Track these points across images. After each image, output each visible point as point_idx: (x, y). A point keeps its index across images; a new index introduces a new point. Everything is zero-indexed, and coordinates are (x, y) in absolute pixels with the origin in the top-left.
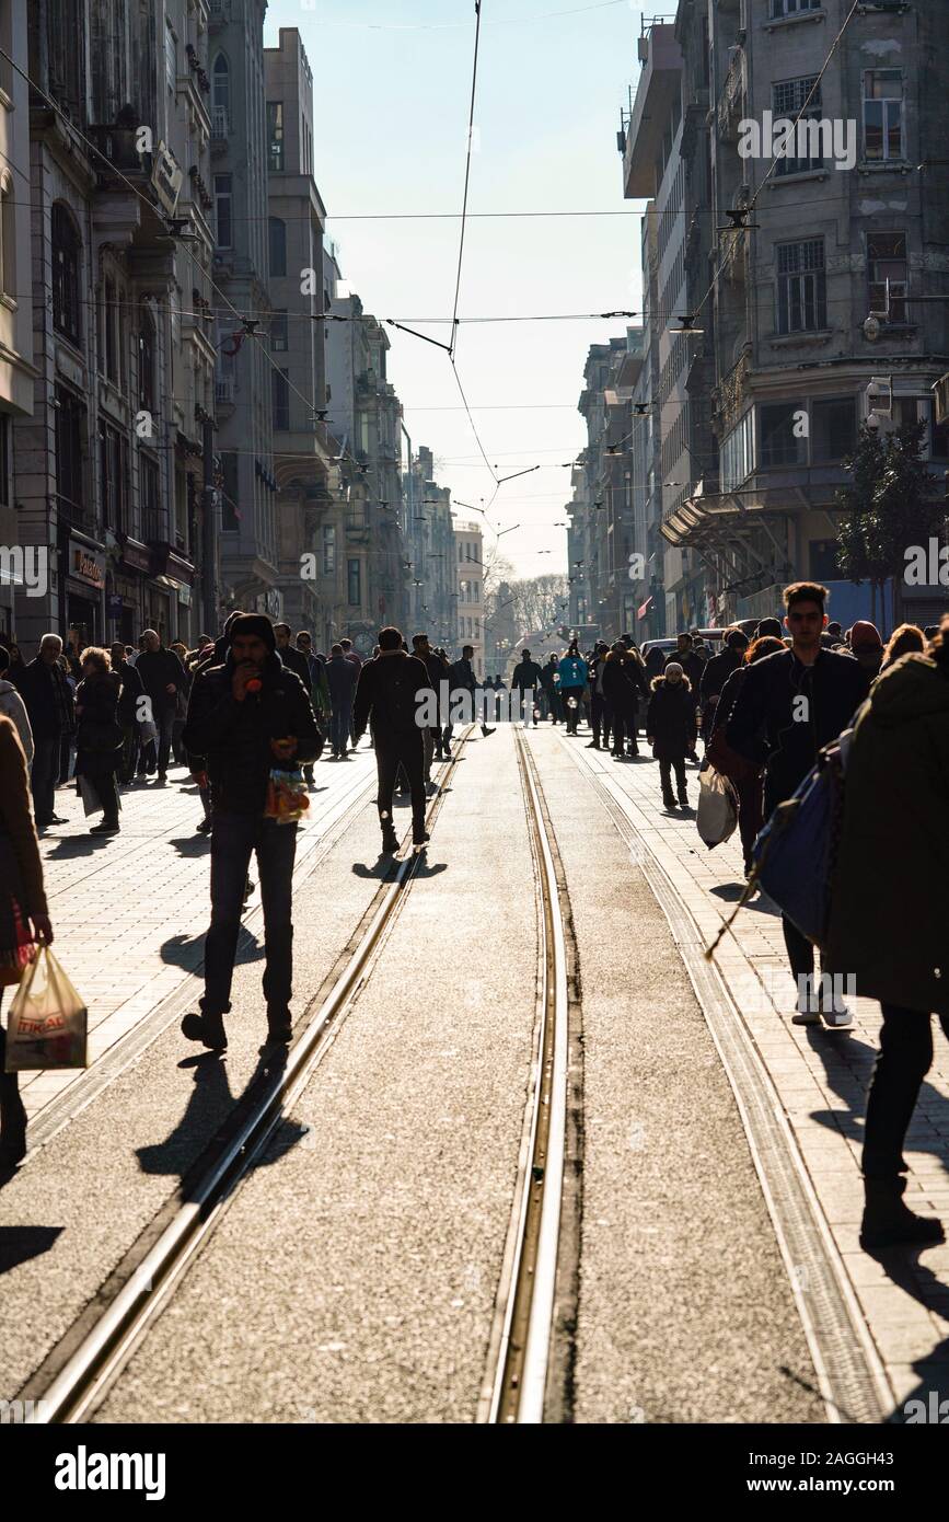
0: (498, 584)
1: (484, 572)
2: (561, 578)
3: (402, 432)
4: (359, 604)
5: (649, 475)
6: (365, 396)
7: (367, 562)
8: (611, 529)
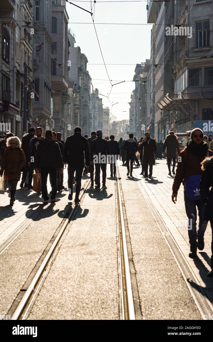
0: (113, 121)
1: (110, 118)
2: (127, 120)
3: (91, 84)
4: (77, 124)
5: (151, 94)
6: (80, 72)
7: (79, 113)
8: (141, 108)
